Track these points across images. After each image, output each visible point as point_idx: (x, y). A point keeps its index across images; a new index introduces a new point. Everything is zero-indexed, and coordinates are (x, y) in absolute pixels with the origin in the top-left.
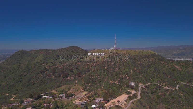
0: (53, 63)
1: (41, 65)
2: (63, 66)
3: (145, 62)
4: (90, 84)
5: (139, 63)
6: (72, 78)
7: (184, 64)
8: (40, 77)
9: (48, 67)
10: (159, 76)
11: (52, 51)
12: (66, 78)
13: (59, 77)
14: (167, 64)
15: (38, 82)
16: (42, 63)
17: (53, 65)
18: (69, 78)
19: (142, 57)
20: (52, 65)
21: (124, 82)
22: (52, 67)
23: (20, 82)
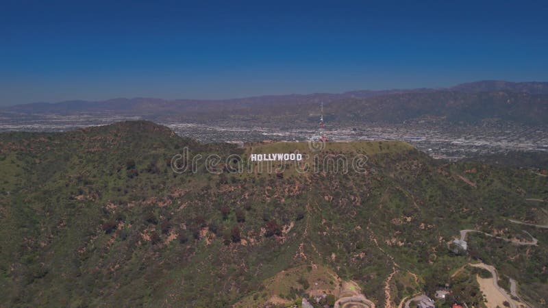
0: (126, 192)
1: (72, 198)
2: (171, 198)
3: (403, 173)
4: (334, 256)
5: (392, 175)
6: (252, 240)
7: (474, 170)
8: (108, 245)
9: (112, 206)
10: (465, 210)
11: (50, 138)
12: (238, 244)
13: (196, 240)
14: (447, 173)
15: (117, 266)
16: (72, 193)
17: (131, 200)
18: (244, 242)
19: (391, 159)
20: (125, 198)
21: (418, 239)
22: (129, 205)
23: (40, 277)
